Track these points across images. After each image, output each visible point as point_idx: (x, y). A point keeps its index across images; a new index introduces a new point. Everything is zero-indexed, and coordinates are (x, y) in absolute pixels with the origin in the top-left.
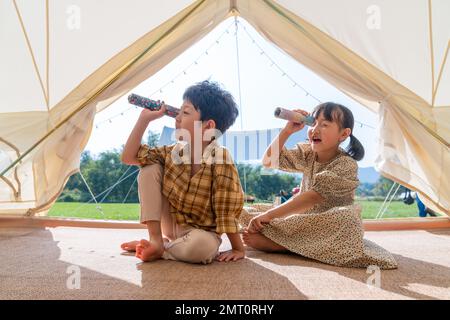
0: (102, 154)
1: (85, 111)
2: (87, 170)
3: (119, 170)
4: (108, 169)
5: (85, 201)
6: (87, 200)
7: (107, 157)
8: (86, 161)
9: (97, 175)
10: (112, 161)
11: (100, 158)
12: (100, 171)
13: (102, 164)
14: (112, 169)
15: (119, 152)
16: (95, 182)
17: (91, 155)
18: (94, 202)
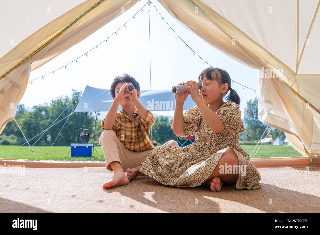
0: (35, 107)
1: (22, 68)
2: (22, 120)
3: (49, 120)
4: (39, 119)
5: (20, 145)
6: (21, 143)
7: (39, 109)
8: (21, 112)
9: (30, 124)
10: (43, 113)
11: (33, 111)
12: (33, 121)
13: (34, 115)
14: (43, 119)
15: (49, 105)
16: (29, 129)
17: (26, 108)
18: (27, 145)
